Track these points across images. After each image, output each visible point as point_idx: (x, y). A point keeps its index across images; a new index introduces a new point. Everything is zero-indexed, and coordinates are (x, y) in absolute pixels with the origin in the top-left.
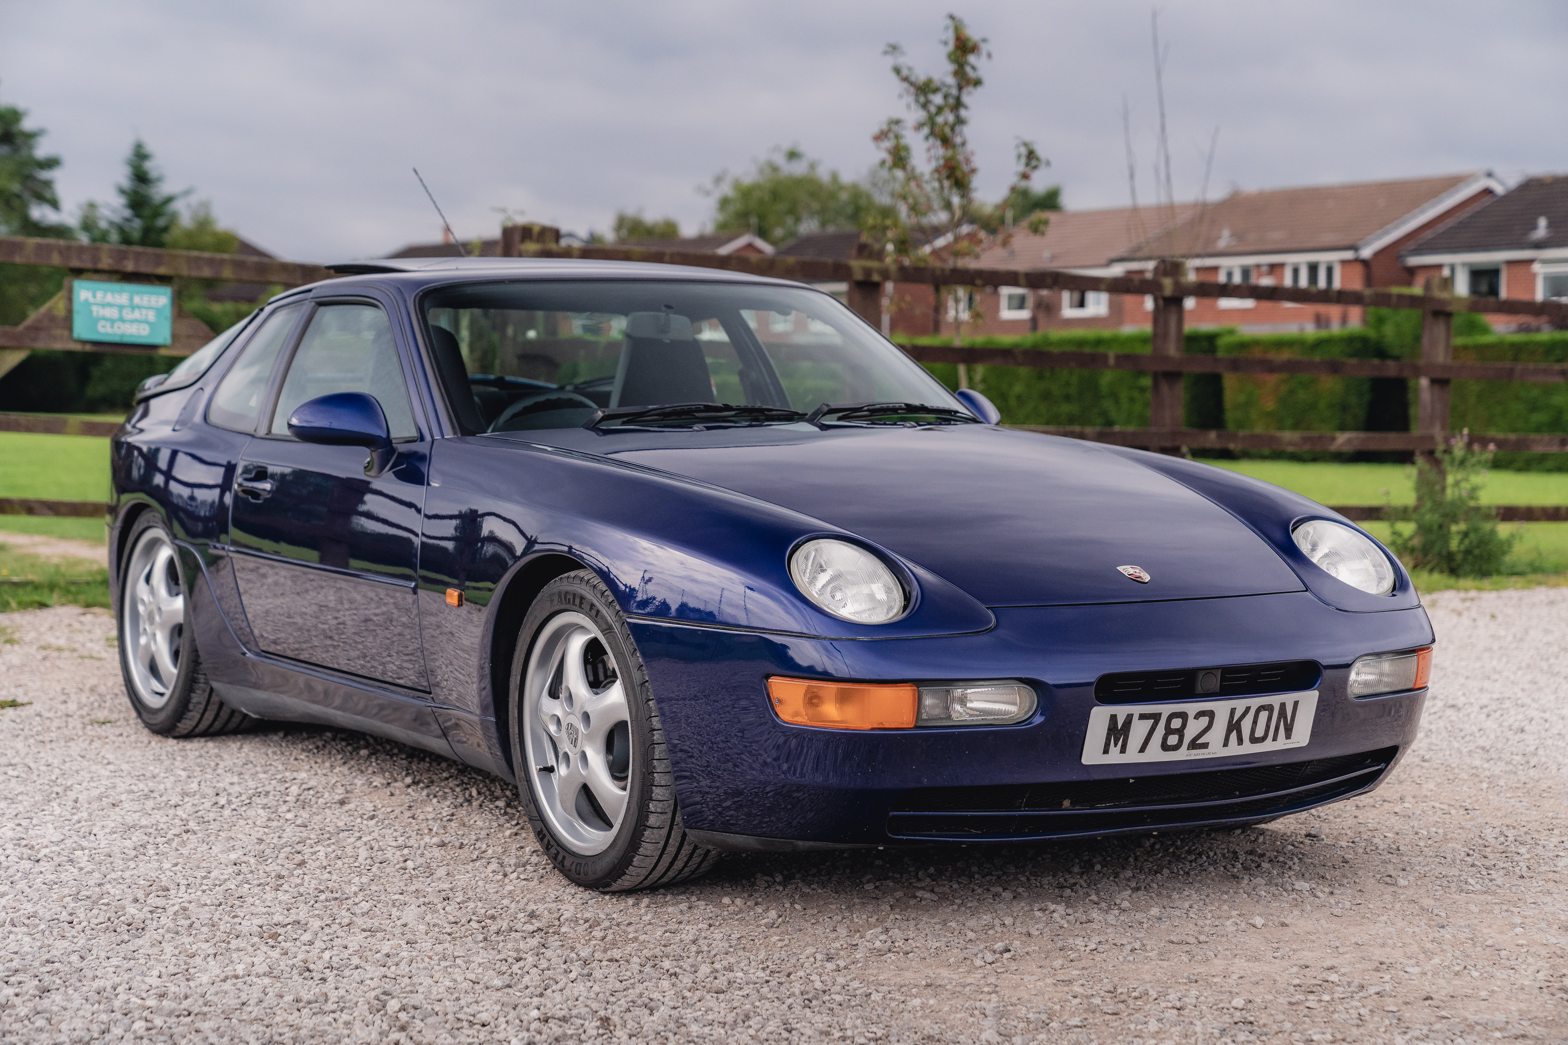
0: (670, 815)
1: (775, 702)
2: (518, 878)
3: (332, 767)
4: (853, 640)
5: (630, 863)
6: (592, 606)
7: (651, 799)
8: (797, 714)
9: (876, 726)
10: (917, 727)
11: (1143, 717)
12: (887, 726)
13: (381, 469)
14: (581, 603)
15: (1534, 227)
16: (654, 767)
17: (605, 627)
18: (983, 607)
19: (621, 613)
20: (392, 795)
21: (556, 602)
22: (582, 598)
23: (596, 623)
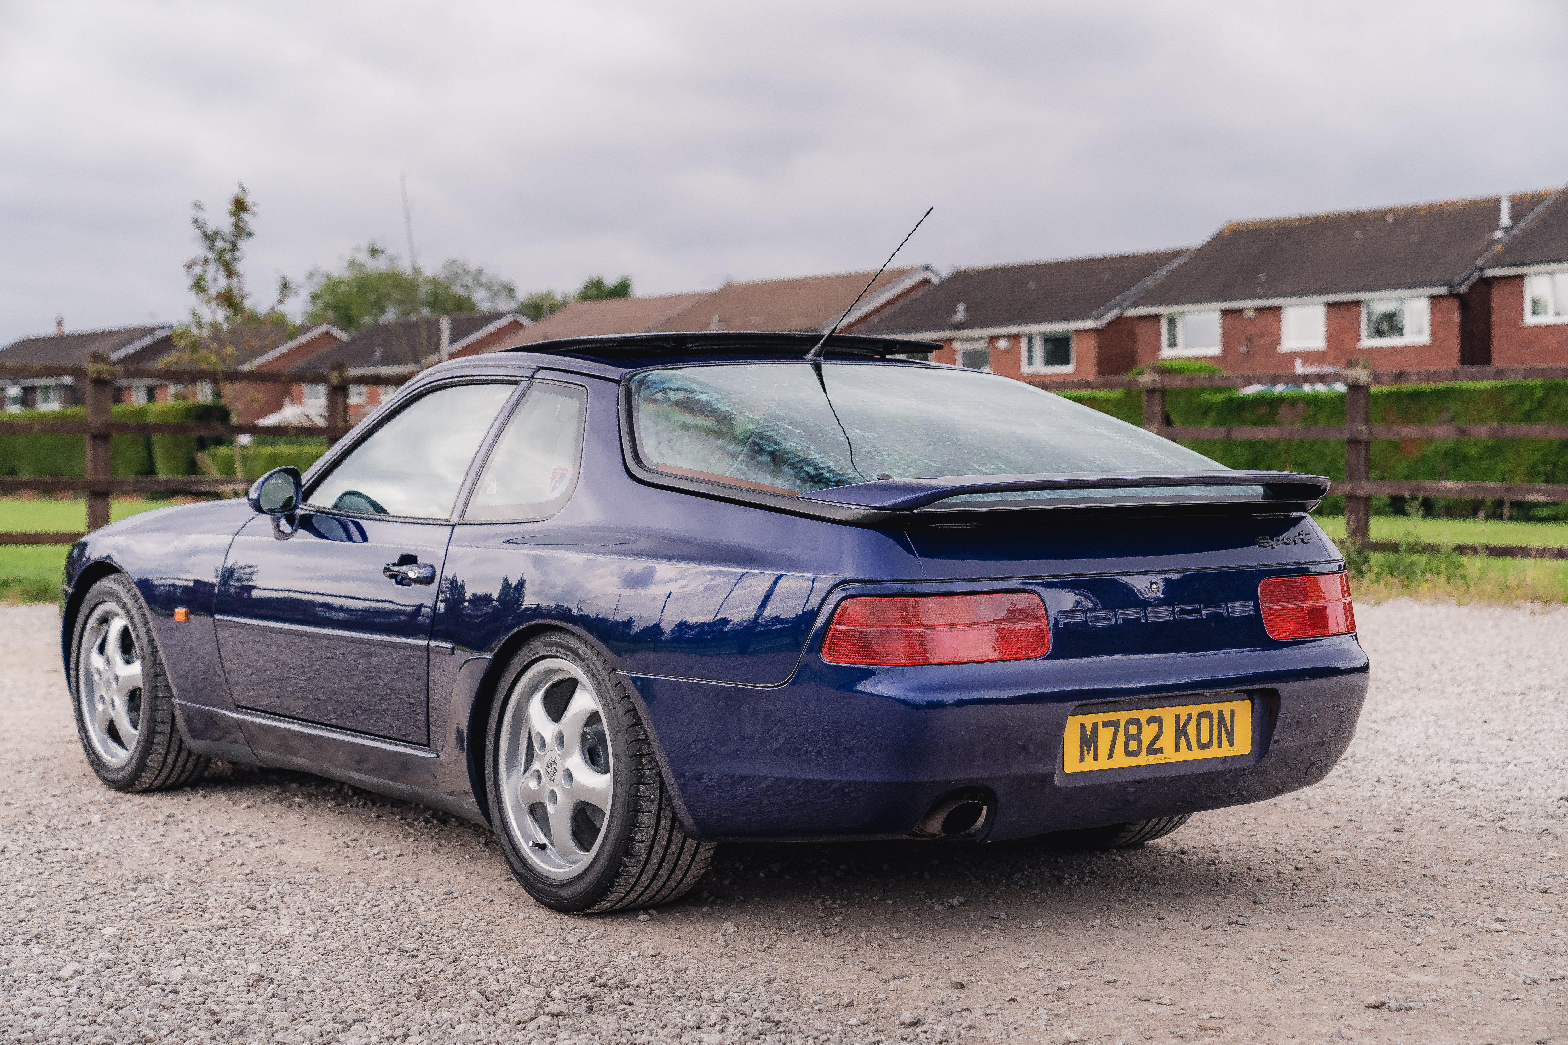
15: (954, 312)
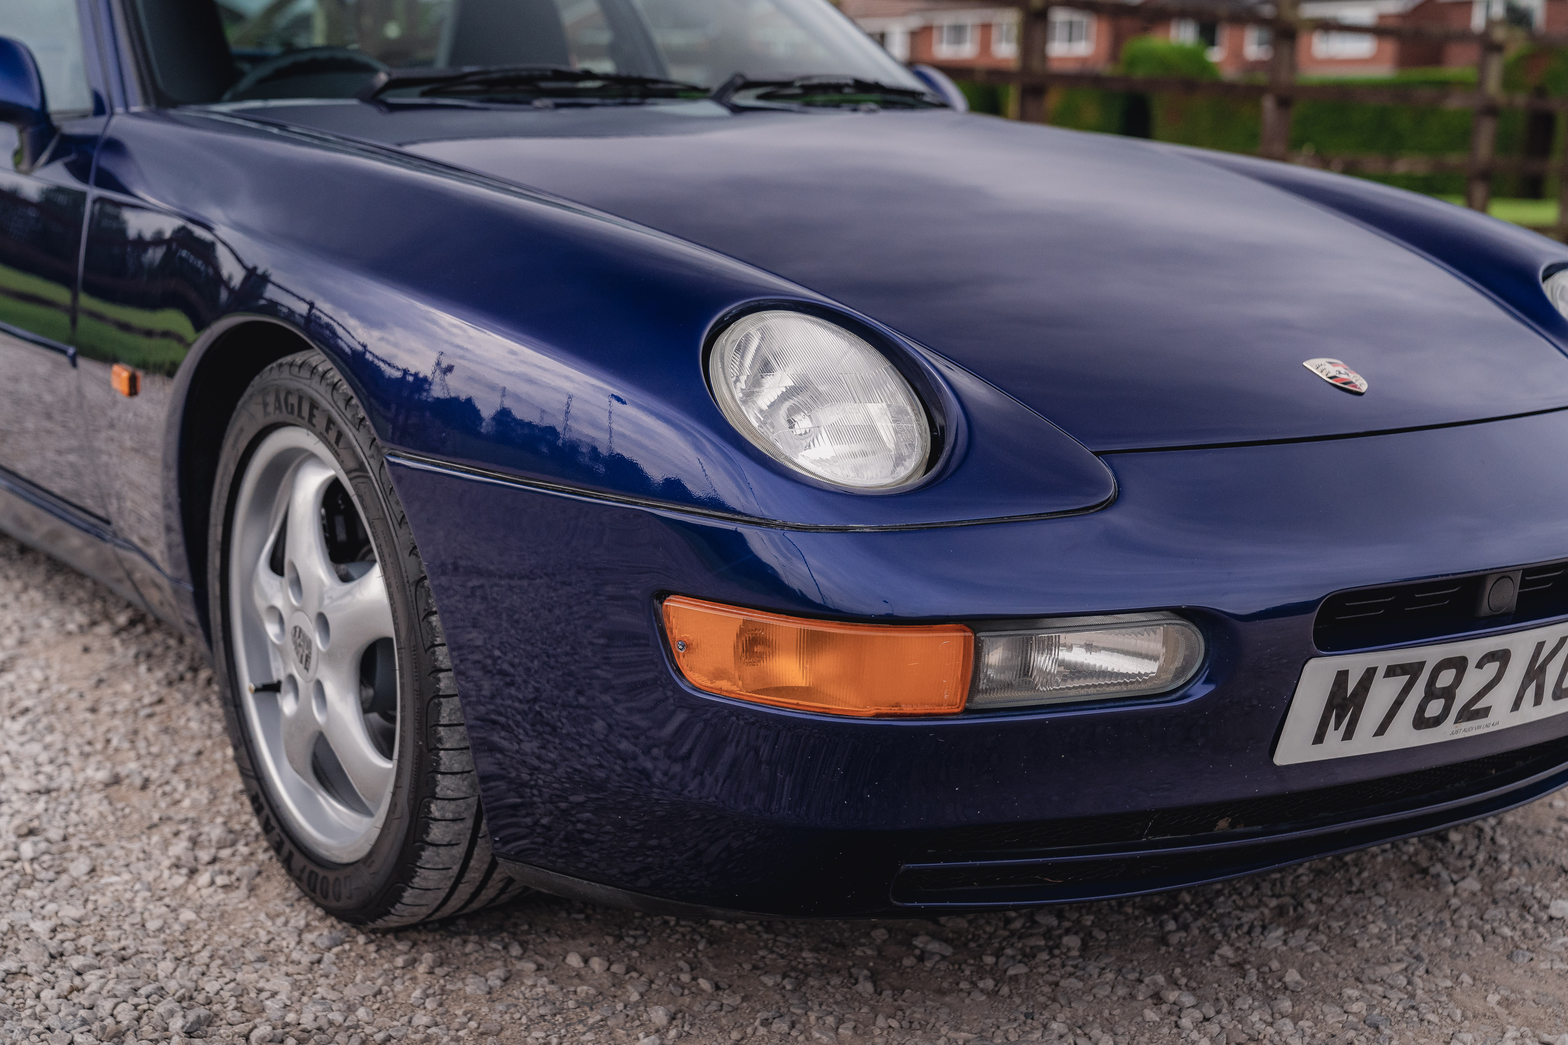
0: (469, 823)
1: (677, 649)
2: (212, 883)
3: (25, 588)
4: (843, 531)
5: (398, 898)
6: (330, 421)
7: (434, 796)
8: (719, 674)
9: (884, 710)
10: (967, 711)
11: (1391, 671)
12: (907, 710)
13: (35, 157)
14: (311, 415)
16: (440, 740)
17: (352, 464)
18: (1087, 451)
19: (378, 441)
20: (86, 650)
21: (271, 409)
22: (314, 405)
23: (337, 455)
